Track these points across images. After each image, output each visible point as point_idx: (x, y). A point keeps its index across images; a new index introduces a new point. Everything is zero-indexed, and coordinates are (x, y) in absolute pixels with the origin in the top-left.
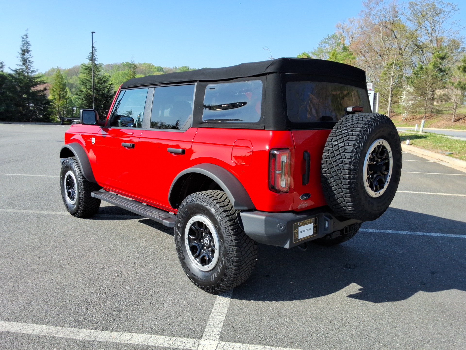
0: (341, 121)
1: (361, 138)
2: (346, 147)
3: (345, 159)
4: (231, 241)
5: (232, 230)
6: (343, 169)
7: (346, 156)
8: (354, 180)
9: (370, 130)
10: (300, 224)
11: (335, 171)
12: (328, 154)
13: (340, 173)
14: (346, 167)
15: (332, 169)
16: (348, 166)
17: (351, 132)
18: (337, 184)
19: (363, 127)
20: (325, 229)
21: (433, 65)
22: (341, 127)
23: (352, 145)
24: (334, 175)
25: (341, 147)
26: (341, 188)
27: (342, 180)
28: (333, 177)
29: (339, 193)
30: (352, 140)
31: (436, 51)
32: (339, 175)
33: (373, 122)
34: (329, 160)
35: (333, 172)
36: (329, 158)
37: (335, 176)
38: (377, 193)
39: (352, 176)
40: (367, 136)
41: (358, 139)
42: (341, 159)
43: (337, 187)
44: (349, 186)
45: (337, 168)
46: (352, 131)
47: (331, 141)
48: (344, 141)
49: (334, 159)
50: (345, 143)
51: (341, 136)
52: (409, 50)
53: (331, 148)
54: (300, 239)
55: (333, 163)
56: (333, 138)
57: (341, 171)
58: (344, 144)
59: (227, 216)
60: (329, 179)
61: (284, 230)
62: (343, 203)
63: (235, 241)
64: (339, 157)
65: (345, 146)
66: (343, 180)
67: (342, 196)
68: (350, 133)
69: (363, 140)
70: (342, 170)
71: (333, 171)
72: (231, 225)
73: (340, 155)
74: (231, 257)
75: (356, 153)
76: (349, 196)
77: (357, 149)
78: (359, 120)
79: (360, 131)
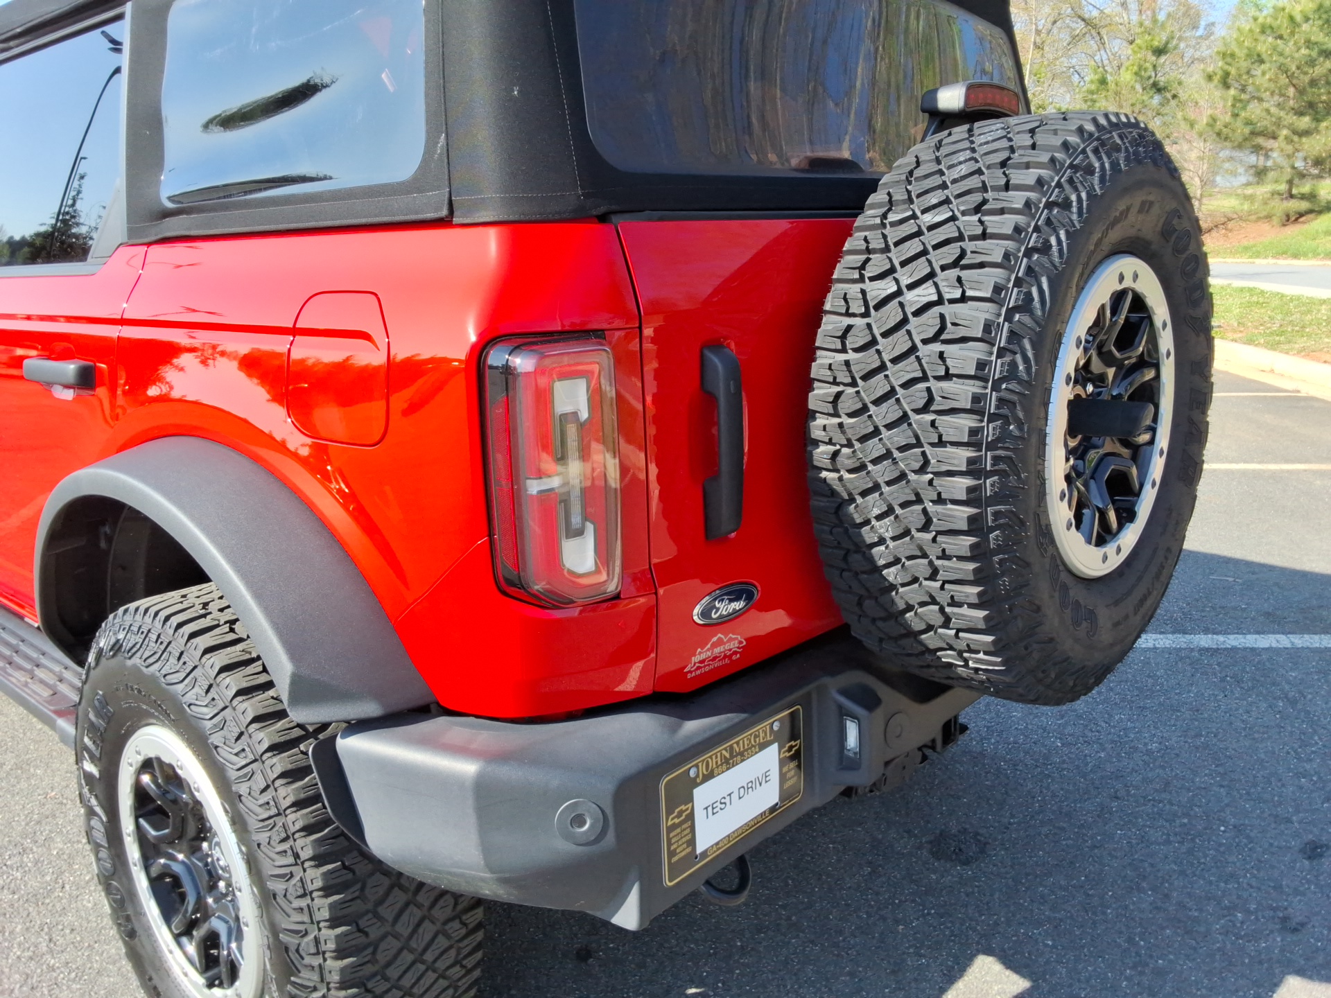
0: (909, 159)
1: (1035, 250)
2: (946, 309)
3: (944, 385)
4: (303, 896)
5: (308, 830)
6: (933, 445)
7: (949, 362)
8: (1001, 508)
9: (1079, 199)
10: (703, 770)
11: (888, 455)
12: (842, 357)
13: (917, 466)
14: (951, 431)
15: (871, 442)
16: (967, 422)
17: (976, 218)
18: (901, 531)
19: (1040, 182)
20: (849, 763)
21: (1136, 74)
22: (909, 192)
23: (988, 295)
24: (881, 481)
25: (917, 313)
26: (925, 556)
27: (930, 507)
28: (876, 487)
29: (915, 580)
30: (982, 265)
31: (1143, 29)
32: (912, 477)
33: (1096, 151)
34: (851, 390)
35: (875, 461)
36: (849, 380)
37: (889, 483)
38: (1110, 549)
39: (992, 485)
40: (1067, 232)
41: (1017, 258)
42: (922, 386)
43: (903, 548)
44: (972, 540)
45: (899, 437)
46: (977, 209)
47: (857, 276)
48: (931, 275)
49: (879, 386)
50: (941, 284)
51: (914, 247)
52: (1062, 36)
53: (859, 322)
54: (704, 854)
55: (872, 409)
56: (868, 260)
57: (924, 454)
58: (933, 290)
59: (276, 748)
60: (852, 500)
61: (598, 840)
62: (940, 630)
63: (326, 896)
64: (909, 369)
65: (940, 301)
66: (939, 508)
67: (931, 597)
68: (970, 223)
69: (1044, 259)
70: (928, 449)
71: (876, 454)
72: (299, 805)
73: (913, 358)
74: (311, 984)
75: (1009, 341)
76: (975, 600)
77: (1017, 317)
78: (1012, 150)
79: (1028, 204)
